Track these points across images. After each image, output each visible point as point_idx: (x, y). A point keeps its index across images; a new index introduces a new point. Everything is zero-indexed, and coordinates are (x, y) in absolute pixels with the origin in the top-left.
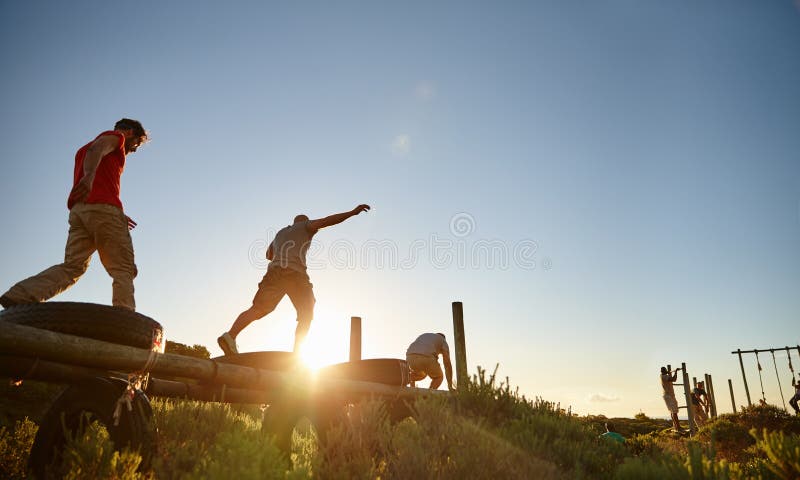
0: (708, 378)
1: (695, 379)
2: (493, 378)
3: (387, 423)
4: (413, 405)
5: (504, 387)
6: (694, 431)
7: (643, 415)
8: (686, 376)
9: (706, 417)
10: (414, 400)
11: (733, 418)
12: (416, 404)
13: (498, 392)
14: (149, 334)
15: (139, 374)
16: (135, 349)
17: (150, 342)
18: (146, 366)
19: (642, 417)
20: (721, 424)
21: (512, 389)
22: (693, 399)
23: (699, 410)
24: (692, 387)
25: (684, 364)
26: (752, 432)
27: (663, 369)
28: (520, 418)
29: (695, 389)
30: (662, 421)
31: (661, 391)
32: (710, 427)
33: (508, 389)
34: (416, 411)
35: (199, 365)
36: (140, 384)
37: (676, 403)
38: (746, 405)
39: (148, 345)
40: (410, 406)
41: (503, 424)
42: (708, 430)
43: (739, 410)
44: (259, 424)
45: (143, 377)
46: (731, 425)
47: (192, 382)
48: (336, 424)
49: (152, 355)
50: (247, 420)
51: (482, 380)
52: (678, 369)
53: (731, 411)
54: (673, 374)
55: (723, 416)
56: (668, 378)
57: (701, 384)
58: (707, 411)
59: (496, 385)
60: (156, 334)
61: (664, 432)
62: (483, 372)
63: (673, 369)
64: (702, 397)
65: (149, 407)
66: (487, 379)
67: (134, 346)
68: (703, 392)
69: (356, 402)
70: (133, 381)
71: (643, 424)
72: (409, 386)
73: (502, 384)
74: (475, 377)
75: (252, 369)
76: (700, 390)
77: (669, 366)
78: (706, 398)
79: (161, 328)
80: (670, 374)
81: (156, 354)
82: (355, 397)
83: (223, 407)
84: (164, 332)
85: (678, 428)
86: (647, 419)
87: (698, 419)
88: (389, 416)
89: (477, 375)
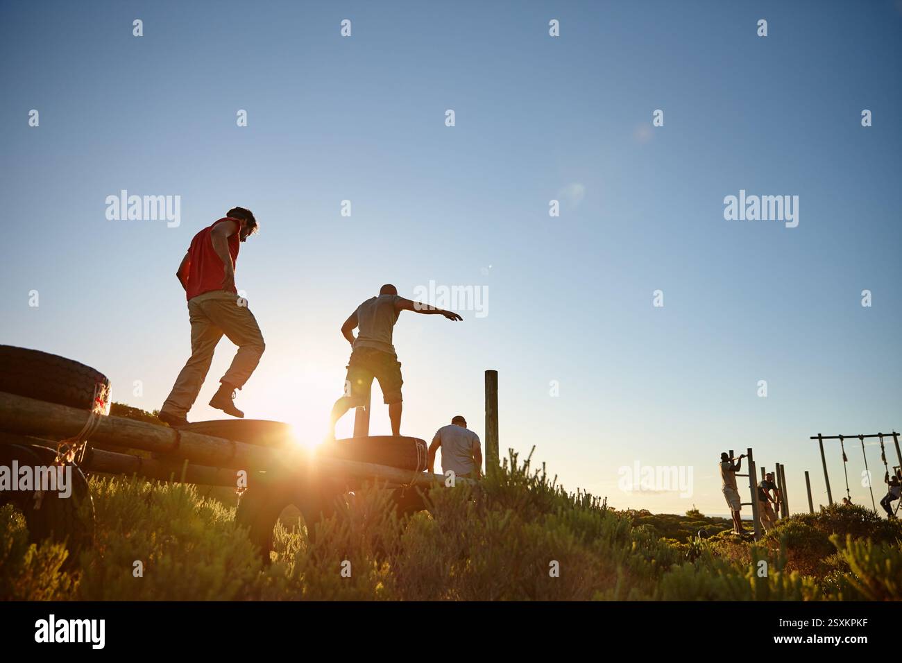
0: (780, 468)
1: (763, 469)
2: (527, 463)
3: (393, 514)
4: (427, 494)
5: (540, 475)
6: (759, 534)
7: (697, 511)
8: (752, 465)
9: (775, 517)
10: (429, 488)
11: (809, 519)
12: (431, 492)
13: (533, 481)
14: (89, 390)
15: (73, 442)
16: (68, 409)
17: (91, 401)
18: (84, 431)
19: (695, 515)
20: (794, 527)
21: (550, 478)
22: (760, 495)
23: (768, 508)
24: (759, 479)
25: (750, 450)
26: (833, 538)
27: (724, 456)
28: (555, 513)
29: (763, 482)
30: (720, 520)
31: (720, 483)
32: (780, 529)
33: (544, 478)
34: (430, 500)
35: (156, 433)
36: (73, 455)
37: (739, 498)
38: (826, 504)
39: (86, 403)
40: (422, 495)
41: (536, 519)
42: (777, 534)
43: (817, 510)
44: (233, 513)
45: (78, 446)
46: (806, 529)
47: (146, 456)
48: (328, 515)
49: (93, 417)
50: (217, 508)
51: (514, 465)
52: (743, 456)
53: (807, 511)
54: (736, 462)
55: (797, 517)
56: (729, 466)
57: (771, 476)
58: (777, 510)
59: (531, 472)
60: (99, 390)
61: (722, 534)
62: (517, 454)
63: (736, 455)
64: (771, 492)
65: (86, 486)
66: (520, 464)
67: (69, 405)
68: (772, 486)
69: (357, 488)
70: (64, 450)
71: (696, 522)
72: (426, 471)
73: (537, 471)
74: (505, 461)
75: (226, 441)
76: (768, 482)
77: (731, 452)
78: (776, 494)
79: (106, 382)
80: (733, 462)
81: (98, 415)
82: (356, 481)
83: (183, 489)
84: (111, 387)
85: (740, 530)
86: (701, 517)
87: (765, 520)
88: (397, 505)
89: (508, 458)
